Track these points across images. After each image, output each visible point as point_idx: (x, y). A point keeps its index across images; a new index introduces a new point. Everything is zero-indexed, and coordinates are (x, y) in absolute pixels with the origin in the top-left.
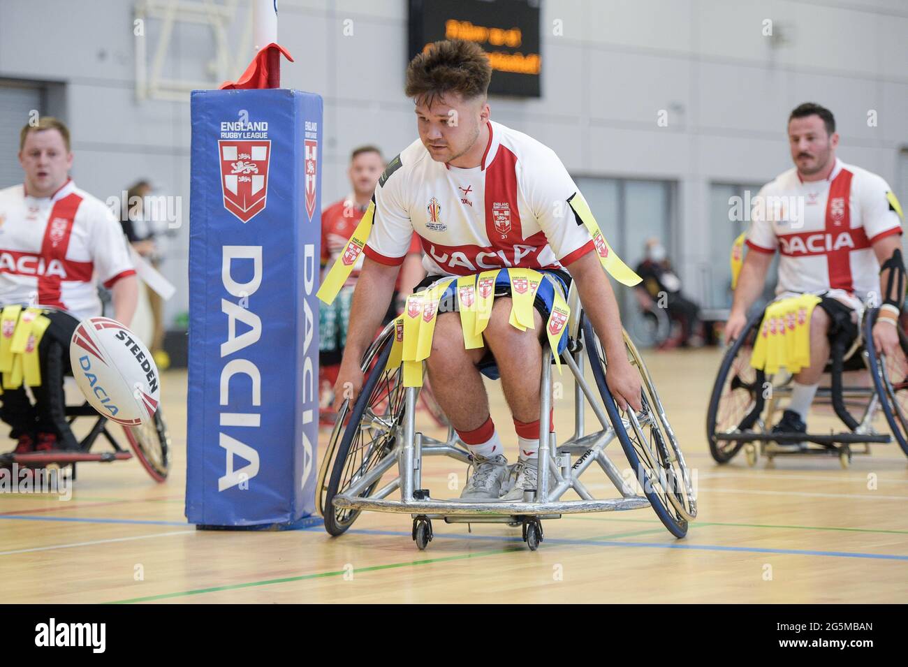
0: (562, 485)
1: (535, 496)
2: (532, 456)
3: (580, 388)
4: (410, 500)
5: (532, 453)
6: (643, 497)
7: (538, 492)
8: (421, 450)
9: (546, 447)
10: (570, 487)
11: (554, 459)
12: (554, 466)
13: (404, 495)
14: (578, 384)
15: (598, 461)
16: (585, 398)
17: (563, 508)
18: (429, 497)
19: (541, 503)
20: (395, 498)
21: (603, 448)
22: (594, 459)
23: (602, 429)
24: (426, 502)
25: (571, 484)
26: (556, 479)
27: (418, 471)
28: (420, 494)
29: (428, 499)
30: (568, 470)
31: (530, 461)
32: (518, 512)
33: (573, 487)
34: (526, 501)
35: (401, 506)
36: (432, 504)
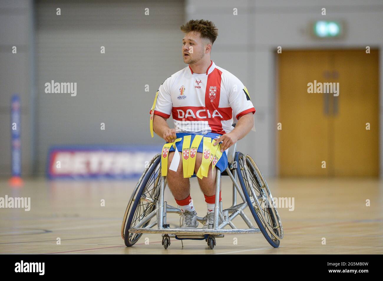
0: (225, 223)
1: (213, 227)
2: (212, 212)
3: (235, 187)
4: (161, 228)
5: (212, 210)
6: (258, 229)
7: (214, 225)
8: (166, 210)
9: (218, 207)
10: (228, 224)
11: (221, 212)
12: (221, 215)
13: (159, 227)
14: (234, 185)
15: (240, 214)
16: (237, 191)
17: (224, 232)
18: (169, 227)
19: (215, 229)
20: (156, 228)
21: (243, 209)
22: (239, 214)
23: (243, 202)
24: (168, 229)
25: (228, 223)
26: (222, 220)
27: (165, 217)
28: (165, 226)
29: (169, 228)
30: (227, 217)
31: (211, 214)
32: (206, 233)
33: (229, 224)
34: (209, 229)
35: (158, 230)
36: (171, 229)
